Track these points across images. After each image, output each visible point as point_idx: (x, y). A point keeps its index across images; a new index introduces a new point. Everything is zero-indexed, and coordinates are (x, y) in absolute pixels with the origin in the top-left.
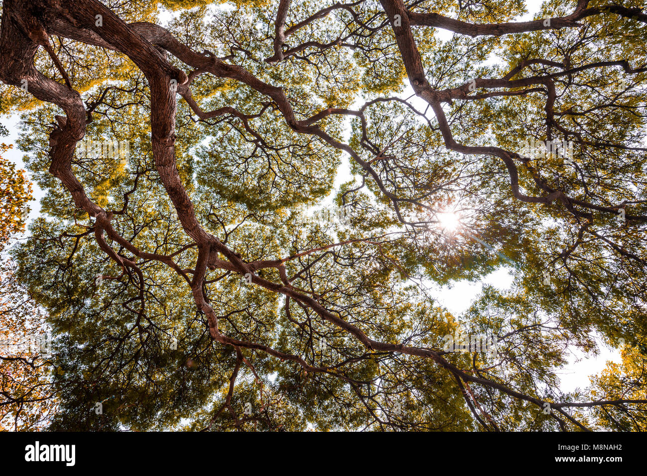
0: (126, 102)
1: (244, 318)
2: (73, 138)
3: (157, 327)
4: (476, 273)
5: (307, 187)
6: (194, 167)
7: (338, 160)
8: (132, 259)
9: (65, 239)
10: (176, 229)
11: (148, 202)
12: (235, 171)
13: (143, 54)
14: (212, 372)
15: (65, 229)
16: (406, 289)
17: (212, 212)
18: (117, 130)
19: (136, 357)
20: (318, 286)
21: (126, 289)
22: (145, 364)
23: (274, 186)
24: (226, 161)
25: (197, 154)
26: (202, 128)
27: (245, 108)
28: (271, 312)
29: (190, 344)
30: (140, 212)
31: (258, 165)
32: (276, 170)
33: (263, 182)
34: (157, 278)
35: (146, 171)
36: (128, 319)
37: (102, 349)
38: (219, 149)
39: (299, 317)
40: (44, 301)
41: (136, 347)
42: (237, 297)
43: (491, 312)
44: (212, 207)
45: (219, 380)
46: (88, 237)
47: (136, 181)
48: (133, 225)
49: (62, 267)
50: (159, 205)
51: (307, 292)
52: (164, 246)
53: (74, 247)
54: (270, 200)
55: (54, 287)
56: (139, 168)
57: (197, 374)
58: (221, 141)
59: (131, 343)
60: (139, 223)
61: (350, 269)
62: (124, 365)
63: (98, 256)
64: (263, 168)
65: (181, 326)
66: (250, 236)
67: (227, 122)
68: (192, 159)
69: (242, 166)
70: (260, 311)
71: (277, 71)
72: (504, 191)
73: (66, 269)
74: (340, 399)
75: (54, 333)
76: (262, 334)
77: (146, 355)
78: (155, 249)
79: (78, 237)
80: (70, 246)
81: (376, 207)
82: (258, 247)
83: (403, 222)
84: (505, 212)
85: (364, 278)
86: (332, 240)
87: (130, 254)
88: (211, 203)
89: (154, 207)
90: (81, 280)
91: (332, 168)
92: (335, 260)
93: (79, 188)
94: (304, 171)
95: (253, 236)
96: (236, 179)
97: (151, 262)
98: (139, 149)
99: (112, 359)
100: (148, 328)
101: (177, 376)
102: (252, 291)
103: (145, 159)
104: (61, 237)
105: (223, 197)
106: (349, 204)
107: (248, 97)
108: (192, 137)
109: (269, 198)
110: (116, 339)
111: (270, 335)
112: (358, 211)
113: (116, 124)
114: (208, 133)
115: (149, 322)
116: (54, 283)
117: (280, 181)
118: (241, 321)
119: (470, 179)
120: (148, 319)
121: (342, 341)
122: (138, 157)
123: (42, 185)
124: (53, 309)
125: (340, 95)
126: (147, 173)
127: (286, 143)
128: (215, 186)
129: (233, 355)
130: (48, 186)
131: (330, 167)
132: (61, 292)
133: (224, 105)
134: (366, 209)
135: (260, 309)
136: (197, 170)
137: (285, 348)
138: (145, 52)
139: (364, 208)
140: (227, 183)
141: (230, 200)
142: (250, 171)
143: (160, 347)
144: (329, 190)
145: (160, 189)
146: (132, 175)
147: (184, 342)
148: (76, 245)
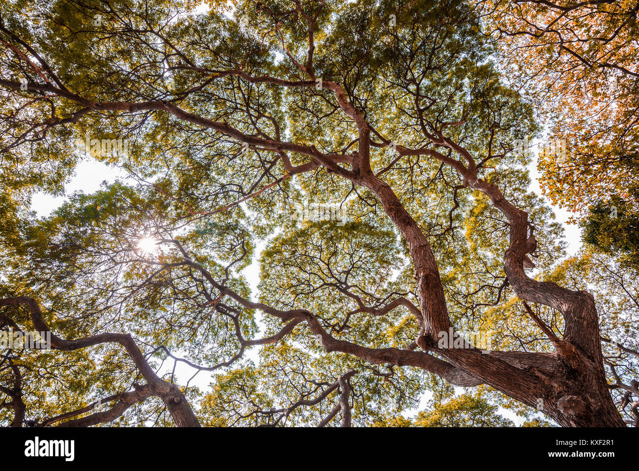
0: (480, 293)
1: (321, 111)
2: (514, 251)
3: (401, 86)
4: (78, 205)
5: (286, 254)
6: (401, 247)
7: (262, 289)
8: (437, 146)
9: (501, 151)
10: (405, 183)
11: (436, 203)
12: (363, 253)
13: (464, 357)
14: (338, 52)
15: (503, 160)
16: (154, 172)
17: (374, 207)
18: (482, 265)
19: (412, 55)
20: (254, 158)
21: (437, 117)
22: (402, 49)
23: (320, 248)
24: (373, 260)
25: (401, 260)
26: (402, 287)
27: (367, 318)
28: (296, 121)
29: (366, 76)
30: (442, 192)
31: (341, 264)
32: (321, 264)
33: (332, 249)
34: (412, 133)
35: (445, 232)
36: (429, 89)
37: (445, 57)
38: (382, 270)
39: (267, 124)
40: (506, 91)
41: (415, 64)
42: (333, 130)
43: (48, 167)
44: (375, 212)
45: (330, 46)
46: (483, 159)
47: (451, 220)
48: (445, 178)
49: (496, 125)
50: (426, 202)
51: (263, 150)
52: (412, 165)
53: (492, 146)
54: (320, 233)
55: (500, 106)
56: (452, 233)
57: (352, 48)
58: (382, 279)
59: (420, 67)
60: (440, 182)
61: (224, 182)
62: (421, 45)
63: (470, 142)
64: (336, 263)
65: (379, 91)
66: (333, 192)
67: (380, 299)
68: (405, 254)
69: (356, 259)
70: (306, 120)
71: (348, 365)
72: (66, 301)
73: (493, 125)
74: (204, 48)
75: (491, 64)
76: (299, 98)
77: (404, 58)
78: (420, 159)
79: (490, 157)
80: (495, 146)
81: (209, 250)
82: (322, 183)
83: (176, 242)
84: (59, 278)
85: (208, 176)
86: (249, 208)
87: (442, 150)
88: (377, 216)
89: (430, 199)
90: (479, 117)
91: (266, 280)
92: (241, 187)
93: (498, 204)
94: (294, 269)
95: (331, 192)
96: (359, 245)
97: (421, 147)
98: (456, 252)
99: (434, 49)
100: (408, 84)
101: (370, 44)
102: (319, 138)
103: (449, 243)
104: (505, 153)
105: (366, 225)
106: (239, 246)
107: (367, 329)
108: (410, 276)
109: (322, 235)
110: (435, 68)
111: (291, 98)
112: (227, 241)
113: (484, 270)
114: (395, 284)
115: (408, 90)
116: (500, 110)
117: (316, 254)
118: (323, 107)
119: (109, 304)
120: (410, 92)
121: (216, 108)
122: (456, 243)
123: (533, 196)
124: (496, 85)
125: (276, 358)
126: (444, 231)
127: (319, 293)
128: (377, 234)
129: (322, 72)
130: (529, 197)
131: (268, 281)
132: (493, 102)
133: (388, 315)
134: (219, 245)
135: (307, 122)
136: (398, 244)
137: (274, 91)
138: (463, 360)
139: (221, 246)
140: (367, 239)
141: (360, 224)
142: (348, 257)
143: (393, 68)
144: (263, 257)
145: (428, 219)
146: (457, 225)
147: (372, 76)
148: (490, 149)
